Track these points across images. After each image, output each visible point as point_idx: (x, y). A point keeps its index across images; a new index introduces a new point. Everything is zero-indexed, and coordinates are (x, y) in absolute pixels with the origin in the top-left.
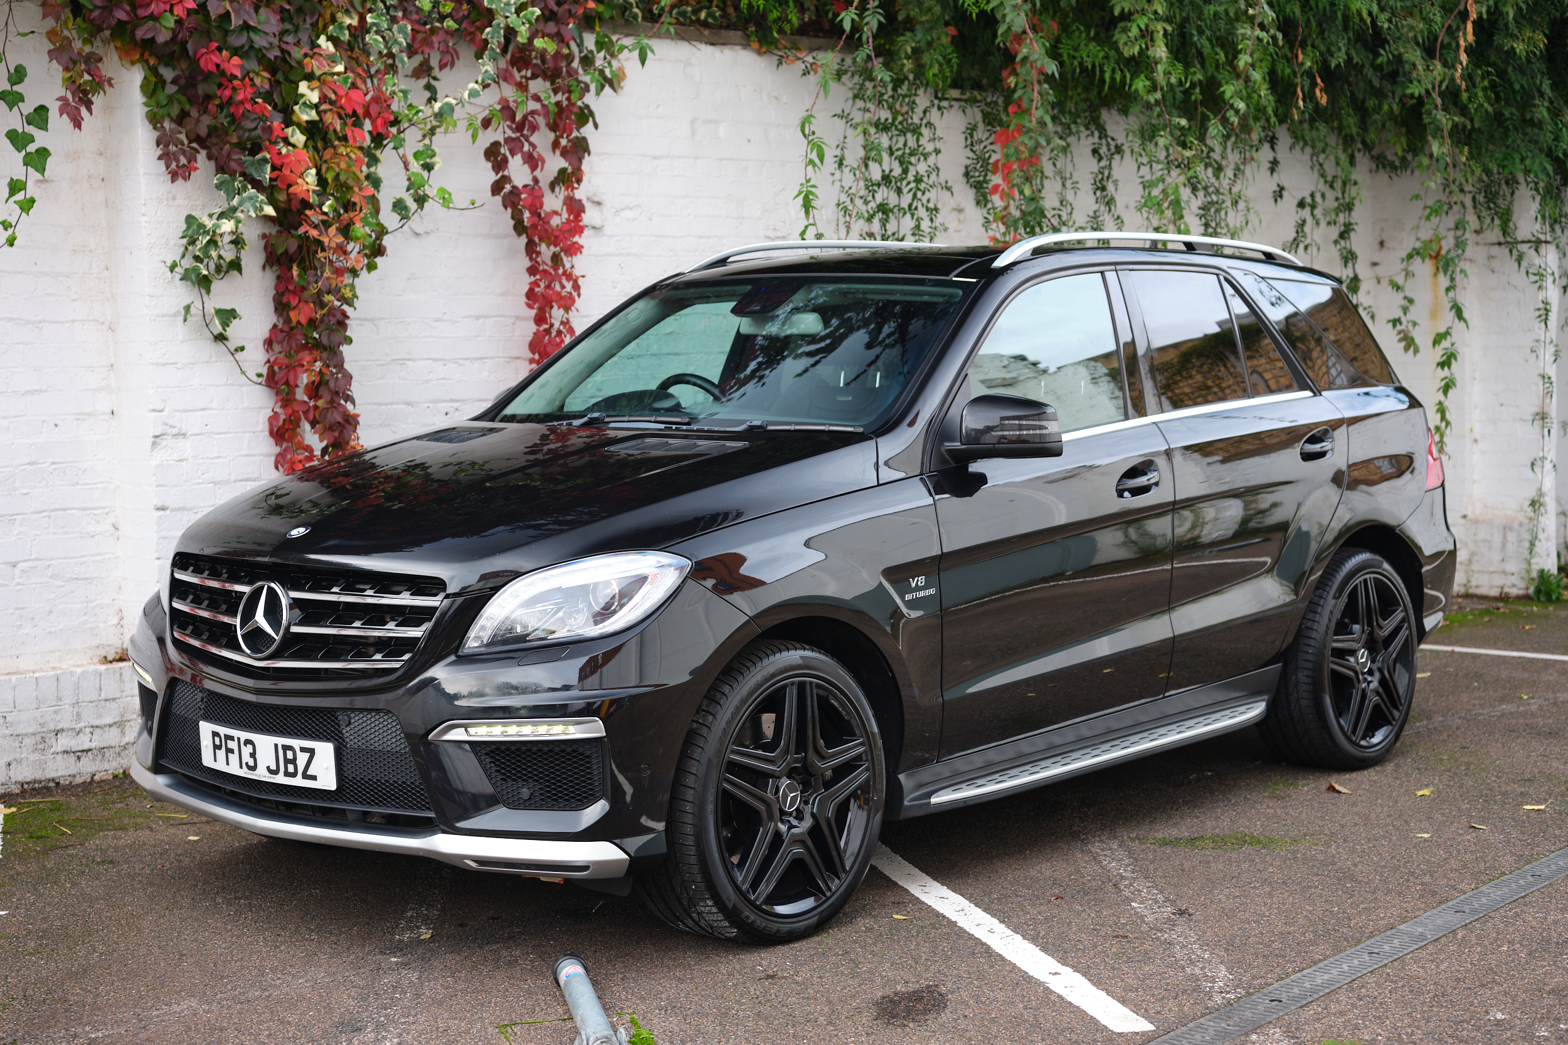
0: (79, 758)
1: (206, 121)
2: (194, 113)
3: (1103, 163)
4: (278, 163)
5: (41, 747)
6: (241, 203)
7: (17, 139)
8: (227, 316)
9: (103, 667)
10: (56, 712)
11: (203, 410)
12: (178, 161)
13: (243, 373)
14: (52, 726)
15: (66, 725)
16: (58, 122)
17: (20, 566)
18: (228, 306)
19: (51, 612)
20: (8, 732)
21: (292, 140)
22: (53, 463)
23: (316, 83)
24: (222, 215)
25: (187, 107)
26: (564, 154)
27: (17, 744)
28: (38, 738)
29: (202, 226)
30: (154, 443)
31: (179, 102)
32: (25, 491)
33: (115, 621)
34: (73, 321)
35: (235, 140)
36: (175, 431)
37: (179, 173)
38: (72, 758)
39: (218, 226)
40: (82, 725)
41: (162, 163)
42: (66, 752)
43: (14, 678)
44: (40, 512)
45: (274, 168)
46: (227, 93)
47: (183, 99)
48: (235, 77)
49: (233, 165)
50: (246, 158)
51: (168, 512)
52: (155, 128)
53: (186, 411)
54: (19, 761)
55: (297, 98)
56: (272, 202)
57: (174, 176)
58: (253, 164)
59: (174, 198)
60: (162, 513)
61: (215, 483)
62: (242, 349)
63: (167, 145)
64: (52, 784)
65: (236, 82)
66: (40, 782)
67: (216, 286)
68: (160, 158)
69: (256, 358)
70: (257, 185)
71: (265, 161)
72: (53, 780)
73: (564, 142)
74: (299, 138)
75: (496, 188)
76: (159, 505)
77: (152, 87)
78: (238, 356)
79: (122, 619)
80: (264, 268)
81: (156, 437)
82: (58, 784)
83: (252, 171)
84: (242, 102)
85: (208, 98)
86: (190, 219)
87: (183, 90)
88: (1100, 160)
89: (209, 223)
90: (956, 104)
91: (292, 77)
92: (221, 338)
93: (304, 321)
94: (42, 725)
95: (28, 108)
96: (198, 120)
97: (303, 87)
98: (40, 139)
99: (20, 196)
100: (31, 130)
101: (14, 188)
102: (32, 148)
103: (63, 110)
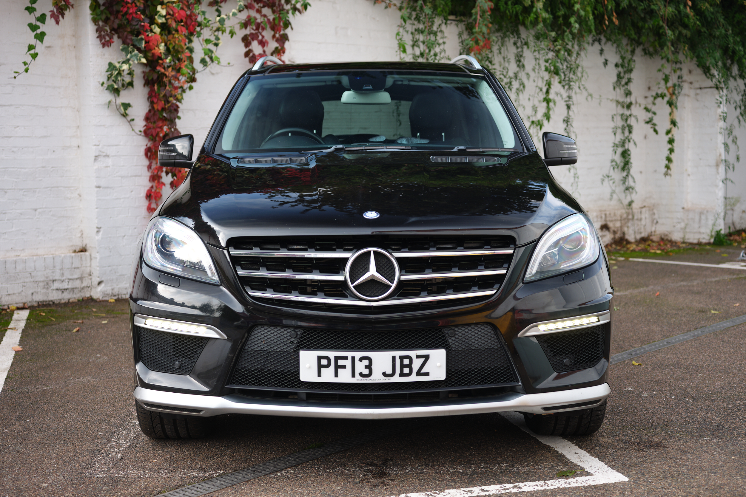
0: (63, 292)
1: (117, 22)
2: (112, 18)
3: (520, 50)
4: (147, 40)
5: (46, 287)
6: (131, 57)
7: (33, 28)
8: (126, 106)
9: (73, 254)
10: (53, 272)
11: (116, 145)
12: (105, 39)
13: (133, 130)
14: (51, 278)
15: (57, 278)
16: (51, 21)
17: (38, 211)
18: (126, 102)
19: (51, 230)
20: (32, 280)
21: (154, 31)
22: (52, 167)
23: (164, 6)
24: (123, 62)
25: (109, 16)
26: (277, 41)
27: (36, 285)
28: (45, 283)
29: (115, 67)
30: (95, 160)
31: (106, 13)
32: (40, 179)
33: (79, 235)
34: (62, 107)
35: (129, 30)
36: (104, 154)
37: (105, 44)
38: (60, 292)
39: (121, 67)
40: (64, 278)
41: (98, 39)
42: (57, 289)
43: (35, 258)
44: (47, 188)
45: (146, 42)
46: (125, 9)
47: (107, 12)
48: (129, 3)
49: (128, 41)
50: (134, 38)
51: (101, 189)
52: (95, 24)
53: (109, 146)
54: (37, 293)
55: (157, 12)
56: (145, 57)
57: (104, 45)
58: (137, 40)
59: (104, 55)
60: (98, 189)
61: (122, 177)
62: (133, 120)
63: (100, 32)
64: (51, 303)
65: (129, 5)
66: (46, 302)
67: (122, 93)
68: (98, 37)
69: (140, 124)
70: (139, 50)
71: (142, 39)
72: (52, 301)
73: (277, 35)
74: (157, 30)
75: (247, 54)
76: (98, 185)
77: (94, 7)
78: (132, 123)
79: (82, 234)
80: (144, 86)
81: (96, 156)
82: (54, 303)
83: (136, 43)
84: (132, 14)
85: (118, 12)
86: (110, 64)
87: (107, 8)
88: (517, 48)
89: (118, 65)
90: (454, 23)
91: (155, 3)
92: (125, 115)
93: (160, 109)
94: (47, 278)
95: (37, 14)
96: (113, 22)
97: (159, 8)
98: (43, 28)
99: (32, 52)
100: (38, 23)
101: (31, 47)
102: (39, 31)
103: (53, 15)
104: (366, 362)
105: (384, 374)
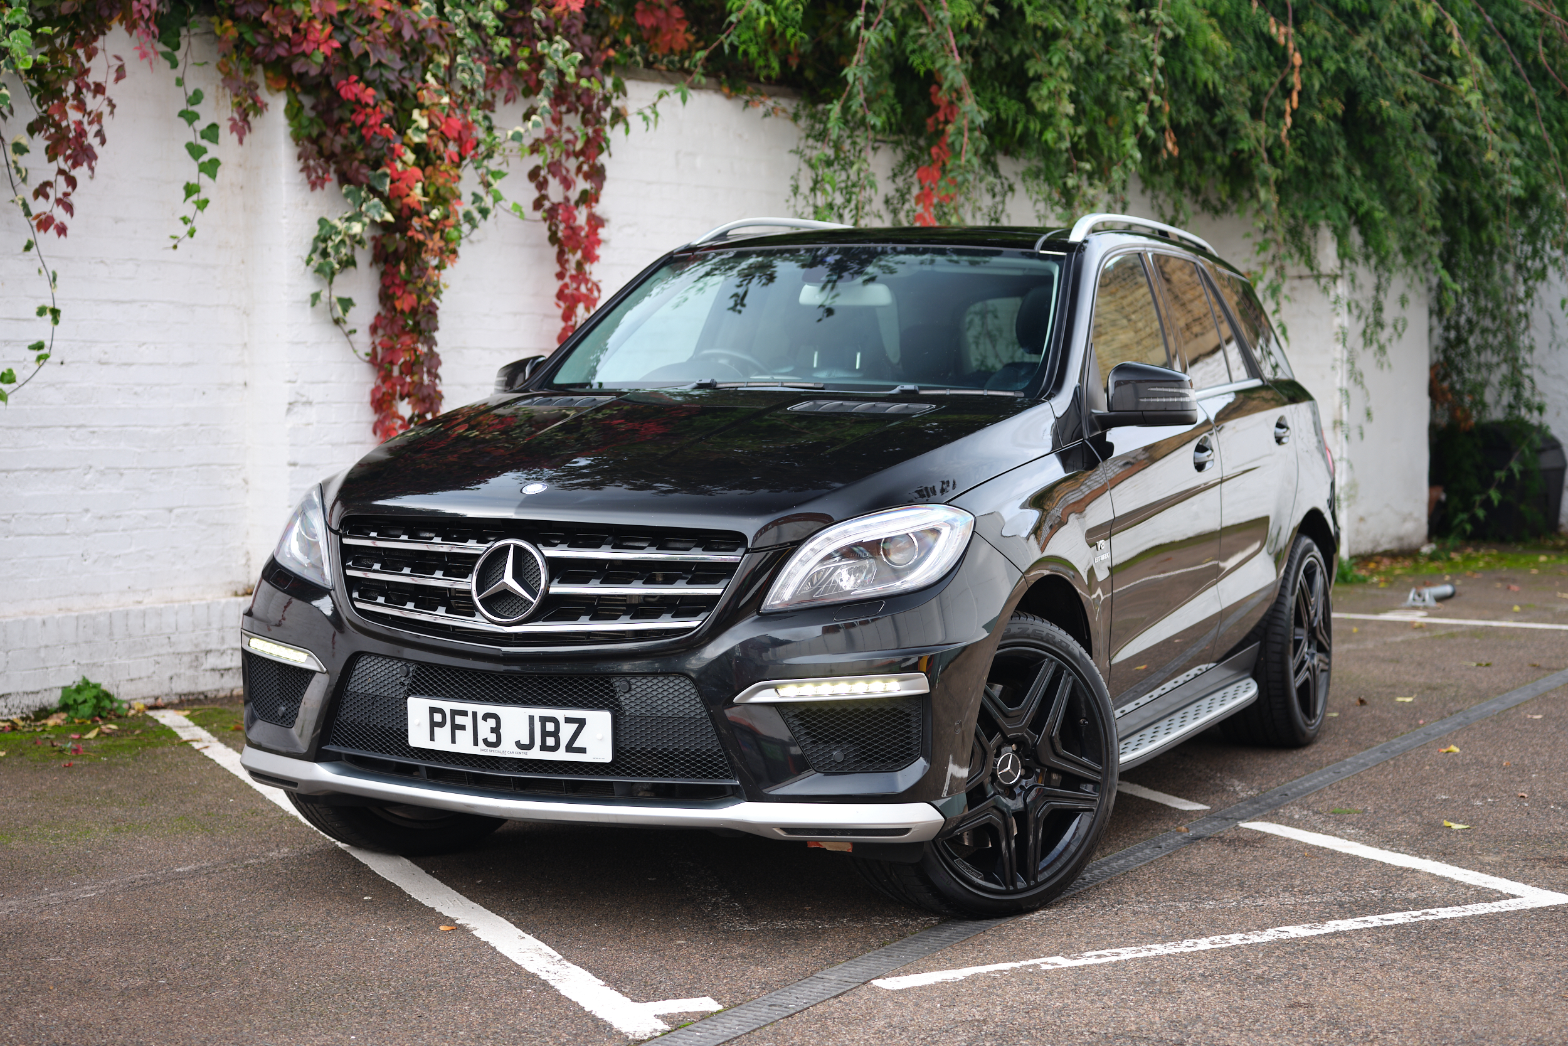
0: (222, 675)
1: (339, 141)
2: (330, 134)
3: (998, 199)
4: (396, 177)
5: (195, 664)
6: (368, 210)
7: (195, 151)
8: (347, 304)
9: (234, 599)
10: (206, 635)
11: (325, 382)
12: (317, 172)
13: (355, 351)
14: (203, 647)
15: (213, 646)
16: (227, 136)
17: (176, 511)
18: (346, 295)
19: (197, 552)
20: (171, 650)
21: (405, 158)
22: (201, 425)
23: (425, 112)
24: (349, 219)
25: (324, 128)
26: (587, 177)
27: (177, 661)
28: (193, 657)
29: (333, 227)
30: (289, 410)
31: (318, 124)
32: (180, 448)
33: (244, 561)
34: (218, 306)
35: (361, 156)
36: (304, 399)
37: (315, 184)
38: (217, 675)
39: (349, 228)
40: (225, 647)
41: (304, 175)
42: (213, 670)
43: (176, 605)
44: (191, 466)
45: (392, 182)
46: (361, 118)
47: (321, 121)
48: (367, 105)
49: (362, 178)
50: (371, 173)
51: (298, 468)
52: (297, 144)
53: (313, 383)
54: (179, 676)
55: (410, 121)
56: (390, 209)
57: (313, 186)
58: (375, 177)
59: (307, 204)
60: (292, 468)
61: (333, 445)
62: (355, 331)
63: (306, 160)
64: (202, 697)
65: (369, 110)
66: (193, 694)
67: (337, 278)
68: (302, 170)
69: (364, 341)
70: (380, 195)
71: (385, 175)
72: (203, 693)
73: (586, 167)
74: (410, 157)
75: (538, 204)
76: (292, 461)
77: (295, 110)
78: (353, 337)
80: (371, 265)
81: (290, 404)
82: (206, 697)
83: (375, 183)
84: (372, 126)
85: (342, 121)
86: (322, 222)
87: (321, 115)
88: (994, 196)
89: (341, 226)
90: (890, 145)
91: (406, 106)
92: (337, 322)
93: (404, 309)
94: (196, 646)
95: (201, 125)
96: (332, 141)
97: (416, 114)
98: (212, 151)
99: (195, 197)
100: (204, 143)
101: (190, 190)
102: (205, 158)
103: (233, 128)
104: (492, 723)
105: (518, 744)
